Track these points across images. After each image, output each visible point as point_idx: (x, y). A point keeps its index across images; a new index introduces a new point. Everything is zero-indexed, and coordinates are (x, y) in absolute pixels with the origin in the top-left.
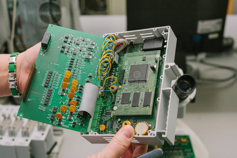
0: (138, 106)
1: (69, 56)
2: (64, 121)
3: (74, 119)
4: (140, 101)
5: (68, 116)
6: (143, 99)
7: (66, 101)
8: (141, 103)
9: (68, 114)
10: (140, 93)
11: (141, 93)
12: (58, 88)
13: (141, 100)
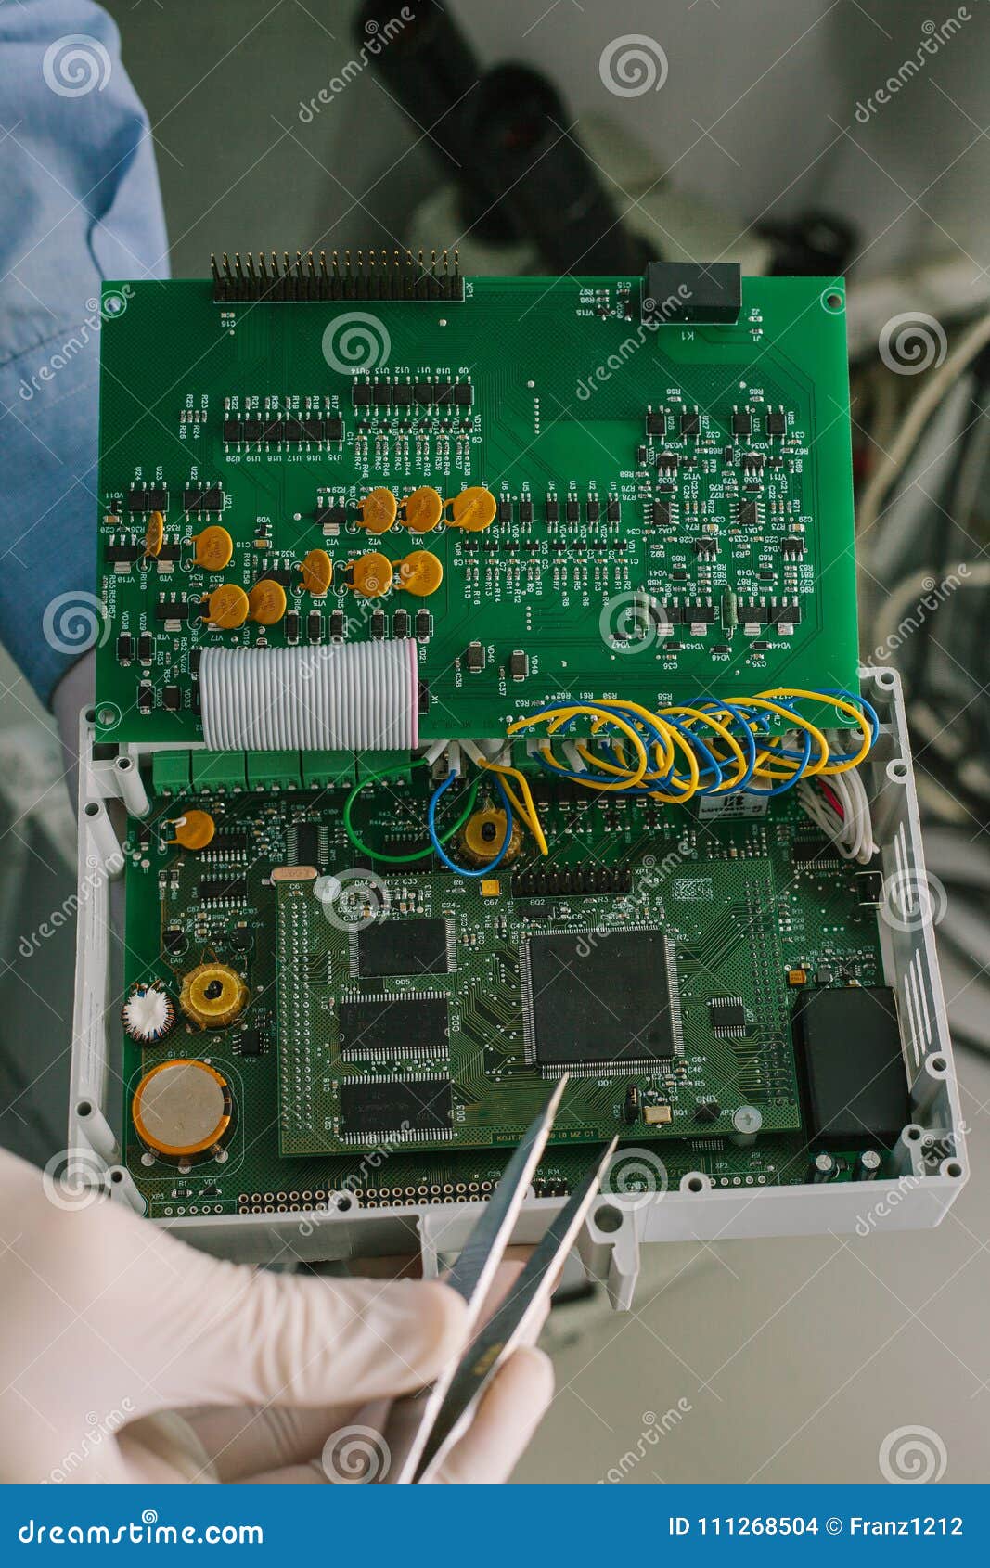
0: (342, 1047)
1: (627, 481)
2: (144, 576)
3: (173, 635)
4: (378, 1057)
5: (184, 595)
6: (400, 1071)
7: (285, 553)
8: (367, 1064)
9: (199, 591)
10: (443, 1041)
11: (442, 1053)
12: (365, 475)
13: (391, 1063)
